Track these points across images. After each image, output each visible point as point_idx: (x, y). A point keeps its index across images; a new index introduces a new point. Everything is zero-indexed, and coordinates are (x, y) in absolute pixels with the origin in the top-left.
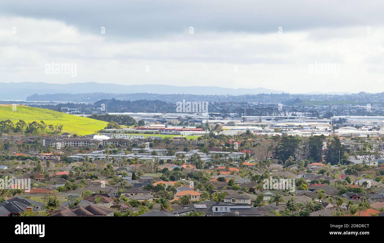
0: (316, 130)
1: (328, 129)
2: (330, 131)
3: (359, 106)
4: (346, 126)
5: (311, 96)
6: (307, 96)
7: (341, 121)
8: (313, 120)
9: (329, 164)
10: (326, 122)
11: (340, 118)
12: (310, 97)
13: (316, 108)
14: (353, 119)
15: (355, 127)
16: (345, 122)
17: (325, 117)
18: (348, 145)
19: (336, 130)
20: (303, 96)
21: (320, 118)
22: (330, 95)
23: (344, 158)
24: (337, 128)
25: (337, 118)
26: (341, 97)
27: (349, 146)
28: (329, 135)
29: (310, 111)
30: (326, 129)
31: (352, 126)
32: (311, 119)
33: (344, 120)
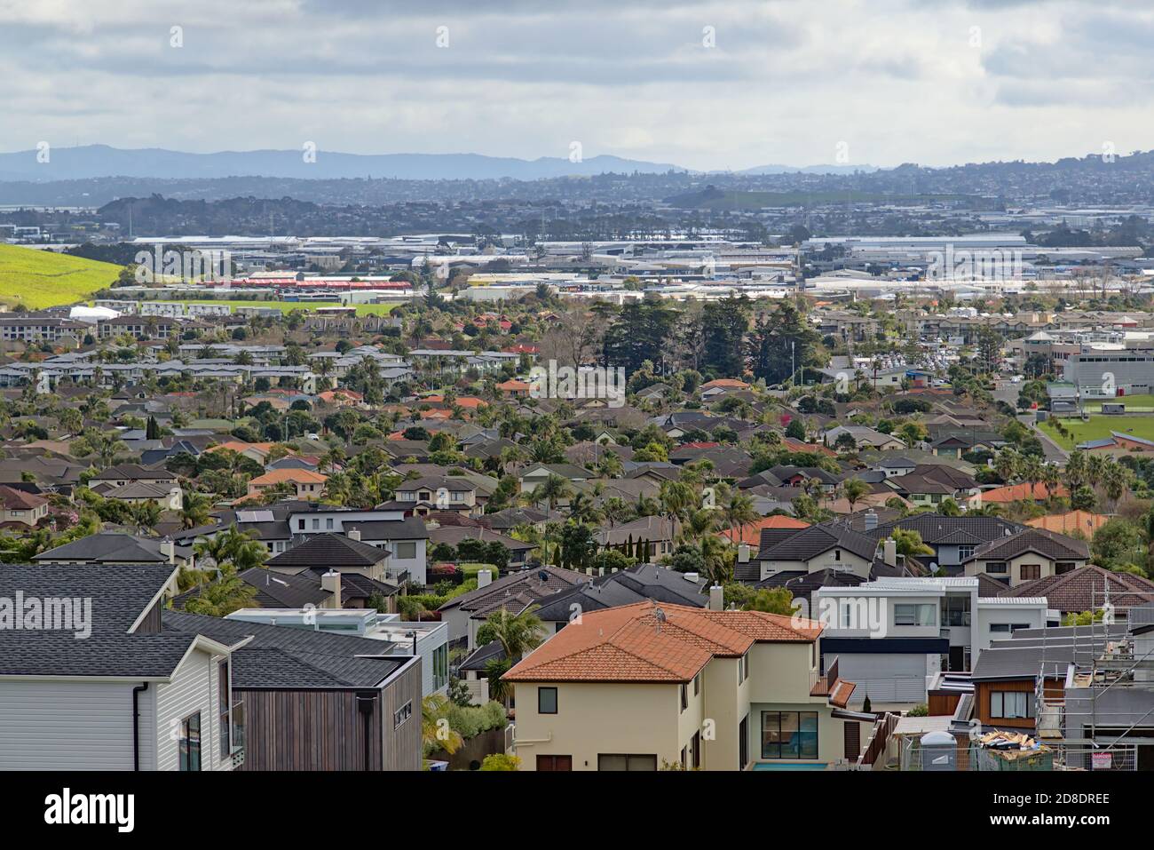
0: (750, 281)
1: (787, 279)
2: (790, 284)
3: (893, 207)
4: (840, 267)
5: (755, 178)
6: (743, 178)
7: (831, 252)
8: (748, 252)
9: (762, 381)
10: (784, 256)
11: (827, 245)
12: (749, 180)
13: (765, 215)
14: (868, 246)
15: (869, 270)
16: (842, 255)
17: (787, 241)
18: (832, 323)
19: (809, 281)
20: (729, 177)
21: (769, 245)
22: (812, 176)
23: (808, 364)
24: (815, 273)
25: (818, 242)
26: (844, 178)
27: (834, 328)
28: (786, 296)
29: (742, 225)
30: (781, 279)
31: (860, 266)
32: (744, 247)
33: (840, 250)
